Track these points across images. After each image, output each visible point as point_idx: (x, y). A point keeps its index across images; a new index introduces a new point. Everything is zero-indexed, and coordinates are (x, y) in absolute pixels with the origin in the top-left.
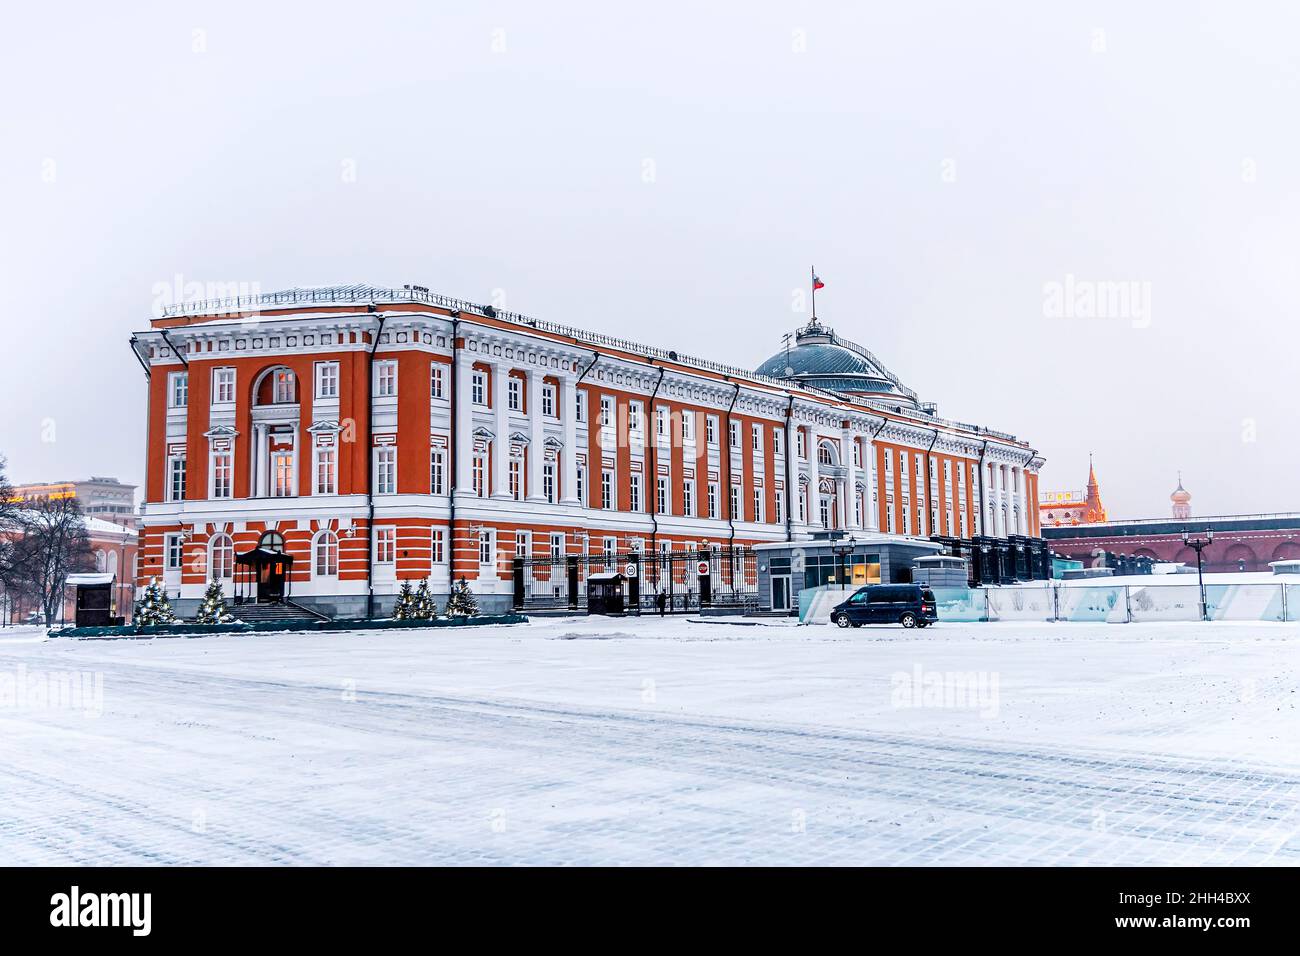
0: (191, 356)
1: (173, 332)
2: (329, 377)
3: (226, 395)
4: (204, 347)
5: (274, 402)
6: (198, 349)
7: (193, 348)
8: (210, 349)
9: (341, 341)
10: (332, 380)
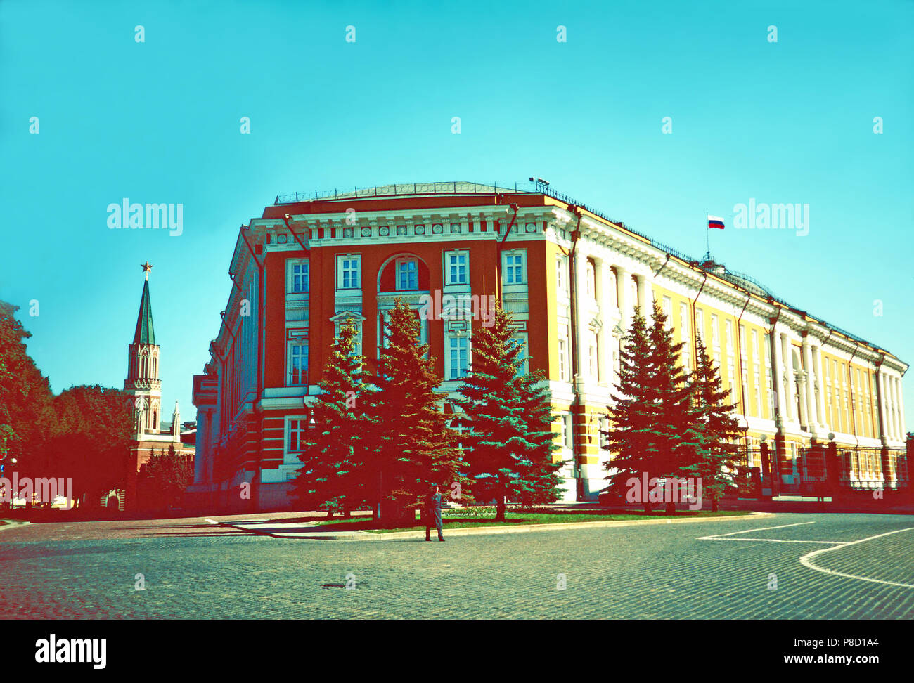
0: (314, 243)
1: (297, 218)
2: (458, 265)
3: (350, 281)
4: (327, 234)
5: (397, 289)
6: (321, 235)
7: (315, 235)
8: (333, 236)
9: (471, 229)
10: (462, 268)
